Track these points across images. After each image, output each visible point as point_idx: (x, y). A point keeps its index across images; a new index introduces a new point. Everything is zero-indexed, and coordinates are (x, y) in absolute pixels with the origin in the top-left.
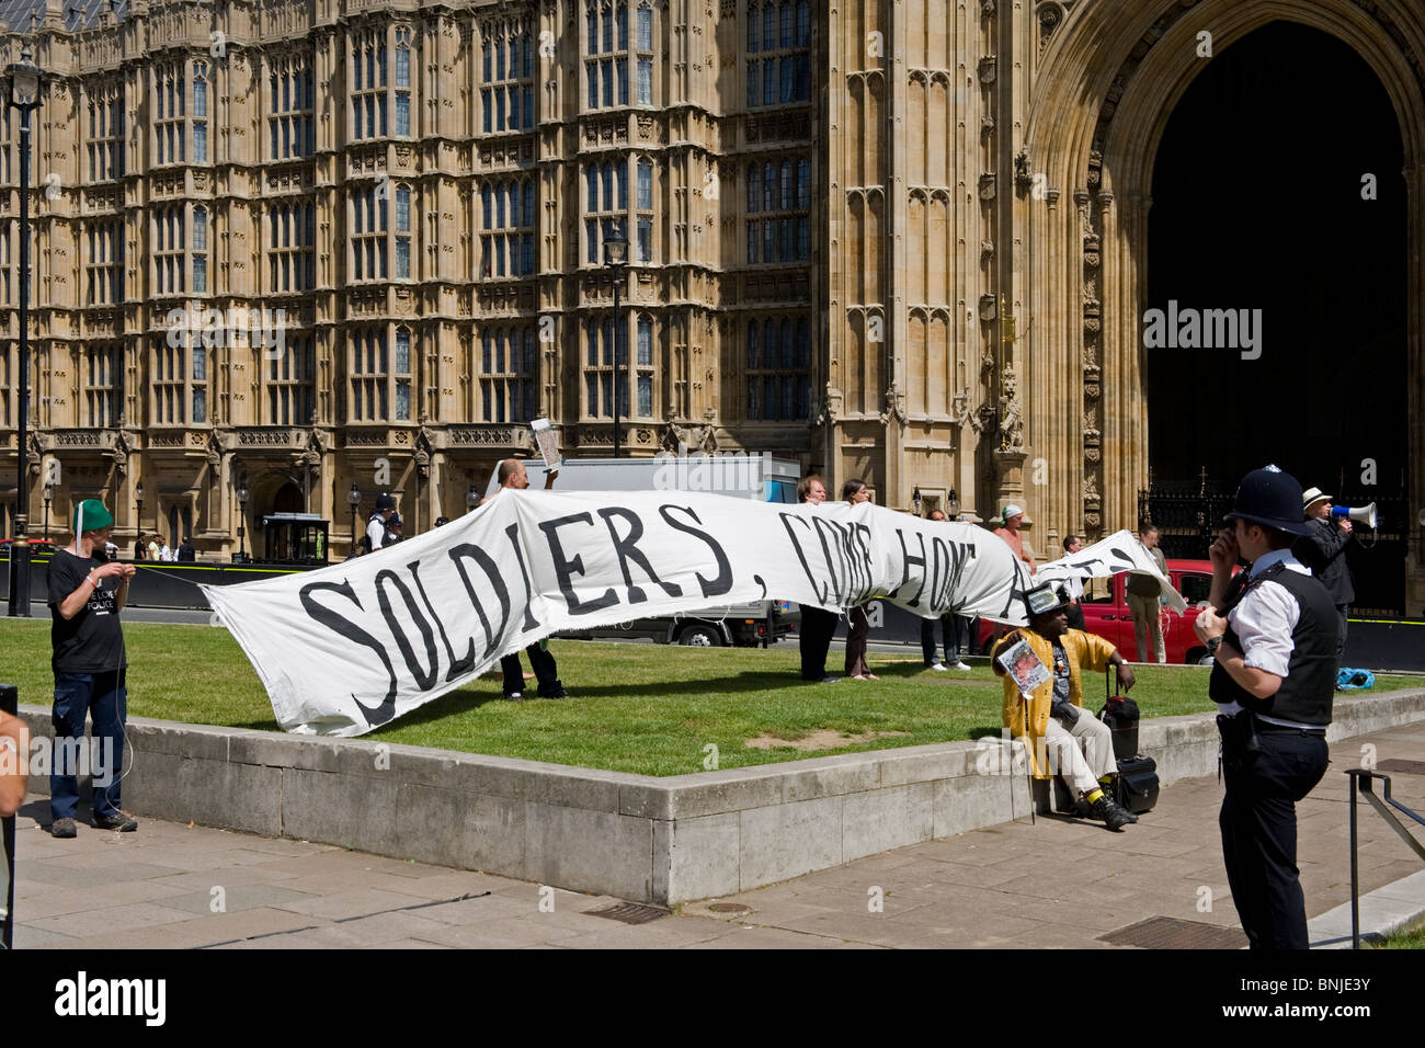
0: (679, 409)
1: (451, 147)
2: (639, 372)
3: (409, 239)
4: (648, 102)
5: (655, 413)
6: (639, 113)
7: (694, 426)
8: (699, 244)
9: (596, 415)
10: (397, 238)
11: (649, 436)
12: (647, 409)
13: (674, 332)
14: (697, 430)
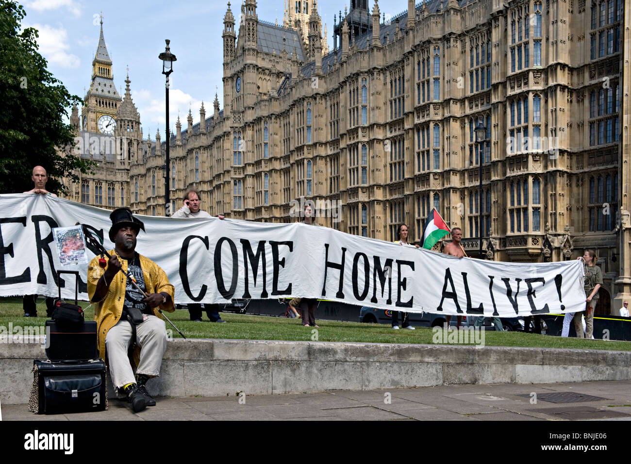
0: (552, 227)
1: (456, 102)
2: (533, 208)
3: (439, 150)
4: (539, 64)
5: (541, 230)
6: (534, 71)
7: (559, 235)
8: (563, 138)
9: (514, 232)
10: (434, 150)
11: (538, 241)
12: (536, 228)
13: (549, 186)
14: (561, 237)
